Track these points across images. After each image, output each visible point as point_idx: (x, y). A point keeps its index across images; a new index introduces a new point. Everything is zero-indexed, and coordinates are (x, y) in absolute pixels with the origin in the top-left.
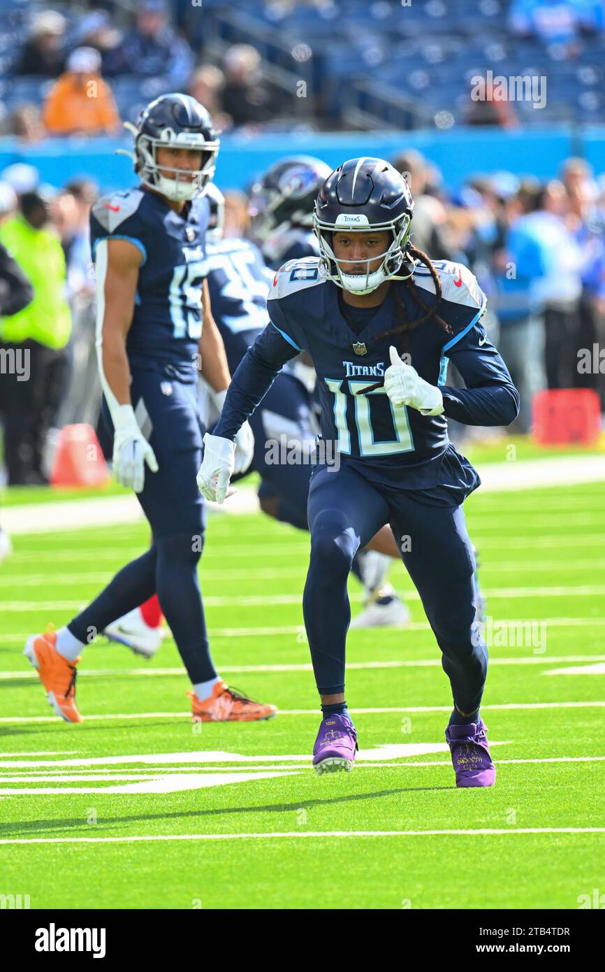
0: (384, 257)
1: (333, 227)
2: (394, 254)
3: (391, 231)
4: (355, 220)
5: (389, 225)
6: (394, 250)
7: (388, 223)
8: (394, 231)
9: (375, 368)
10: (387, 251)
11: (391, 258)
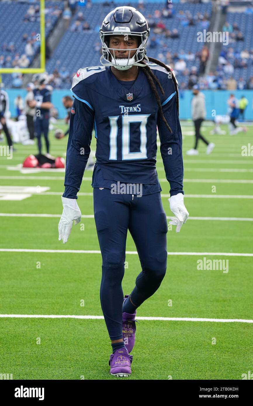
0: (137, 50)
1: (112, 33)
2: (141, 50)
3: (140, 37)
4: (124, 29)
5: (140, 34)
6: (141, 48)
7: (140, 33)
8: (142, 38)
9: (136, 107)
10: (138, 48)
11: (139, 52)
